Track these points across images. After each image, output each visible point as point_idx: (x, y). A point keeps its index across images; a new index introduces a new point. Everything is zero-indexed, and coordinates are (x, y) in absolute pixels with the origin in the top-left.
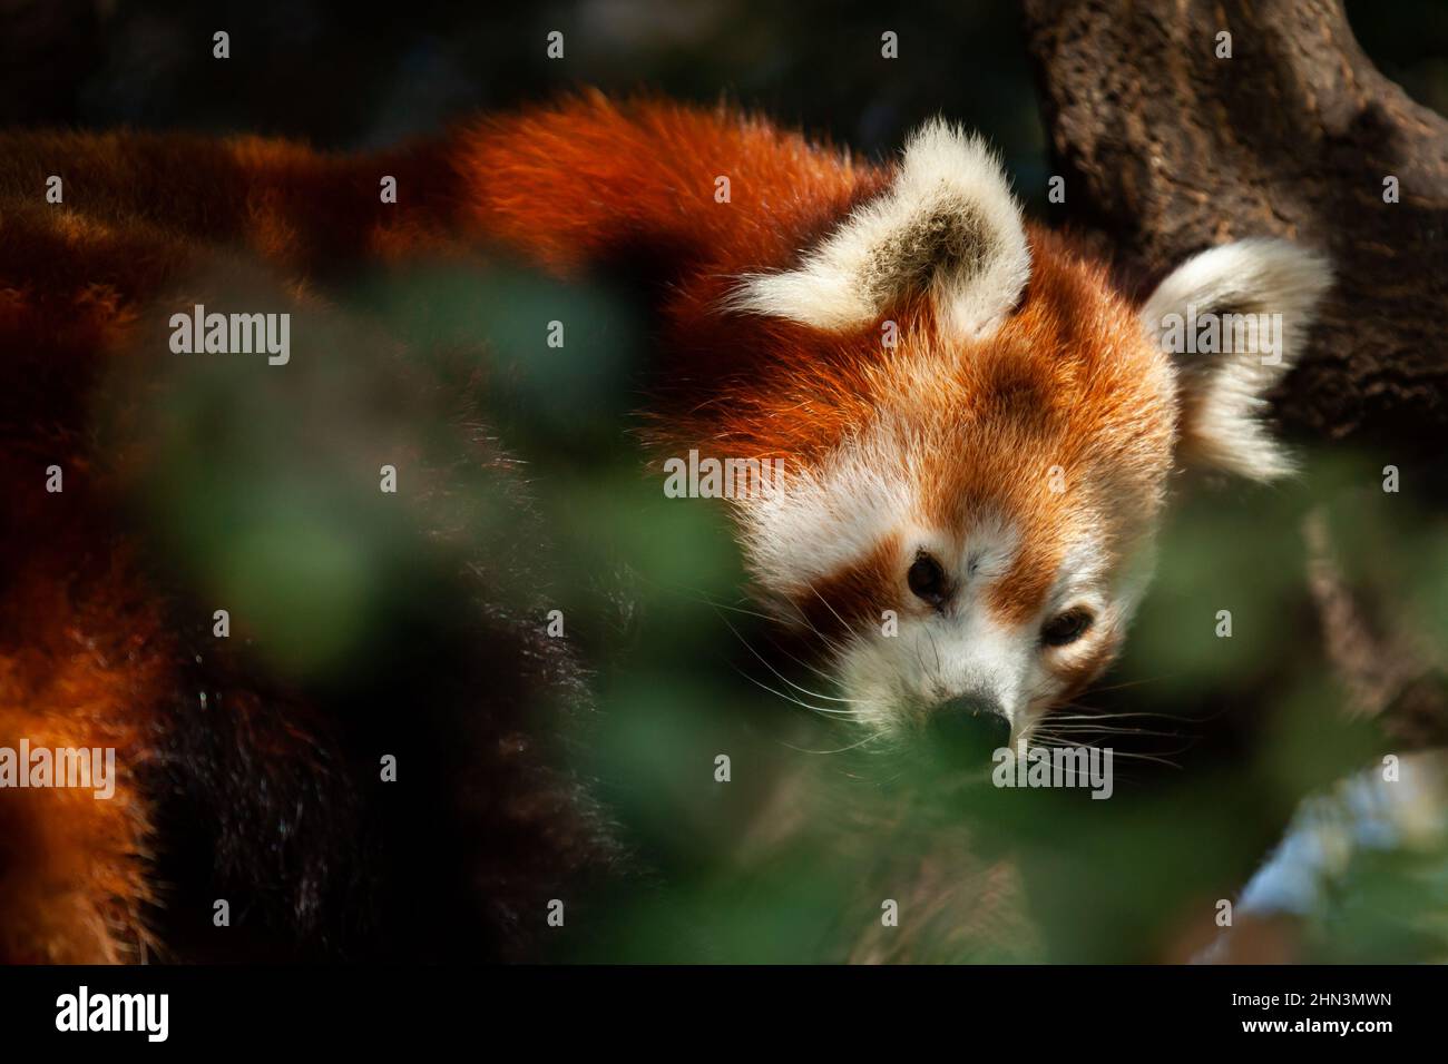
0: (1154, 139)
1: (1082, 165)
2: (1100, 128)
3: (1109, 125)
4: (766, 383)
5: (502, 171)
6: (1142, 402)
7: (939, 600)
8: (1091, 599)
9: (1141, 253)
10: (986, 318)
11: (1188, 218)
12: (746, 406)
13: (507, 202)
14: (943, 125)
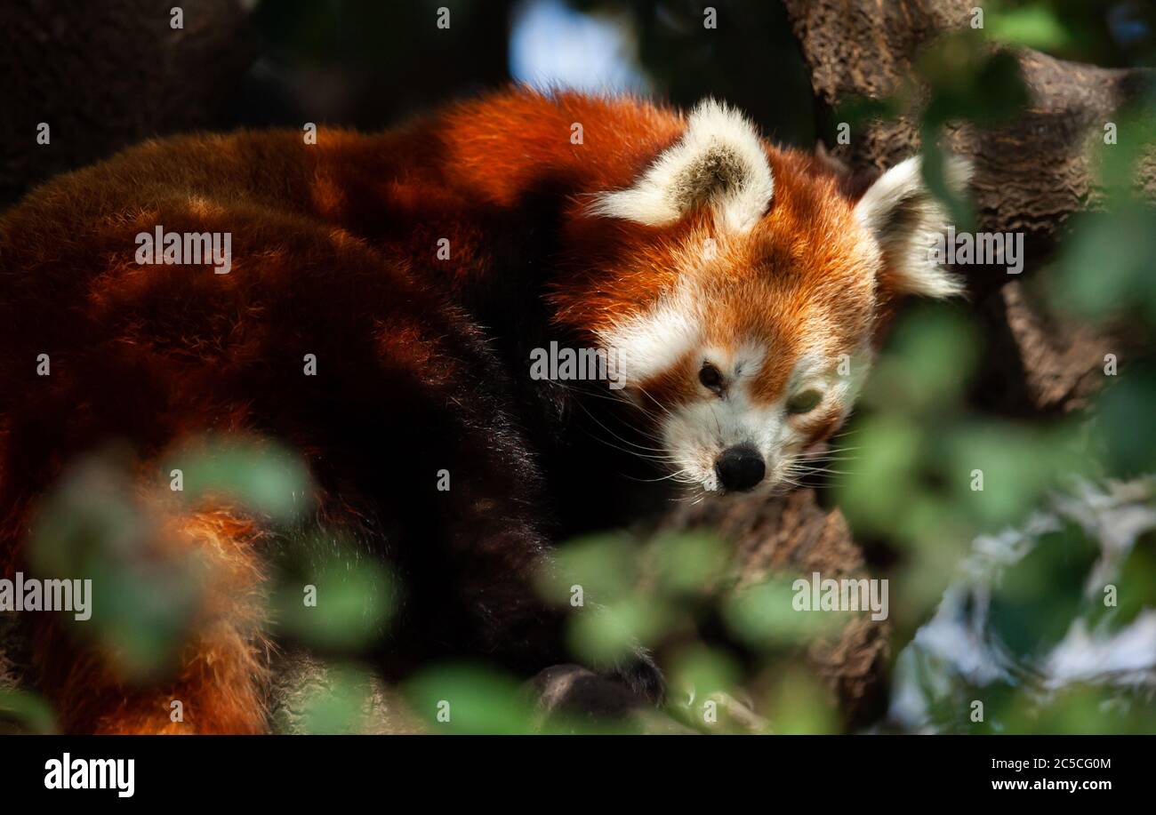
0: (870, 84)
1: (829, 101)
2: (837, 79)
3: (843, 78)
4: (618, 259)
5: (472, 140)
6: (852, 265)
7: (719, 390)
8: (819, 385)
9: (869, 152)
10: (747, 218)
11: (894, 131)
12: (605, 274)
13: (475, 159)
14: (713, 102)
